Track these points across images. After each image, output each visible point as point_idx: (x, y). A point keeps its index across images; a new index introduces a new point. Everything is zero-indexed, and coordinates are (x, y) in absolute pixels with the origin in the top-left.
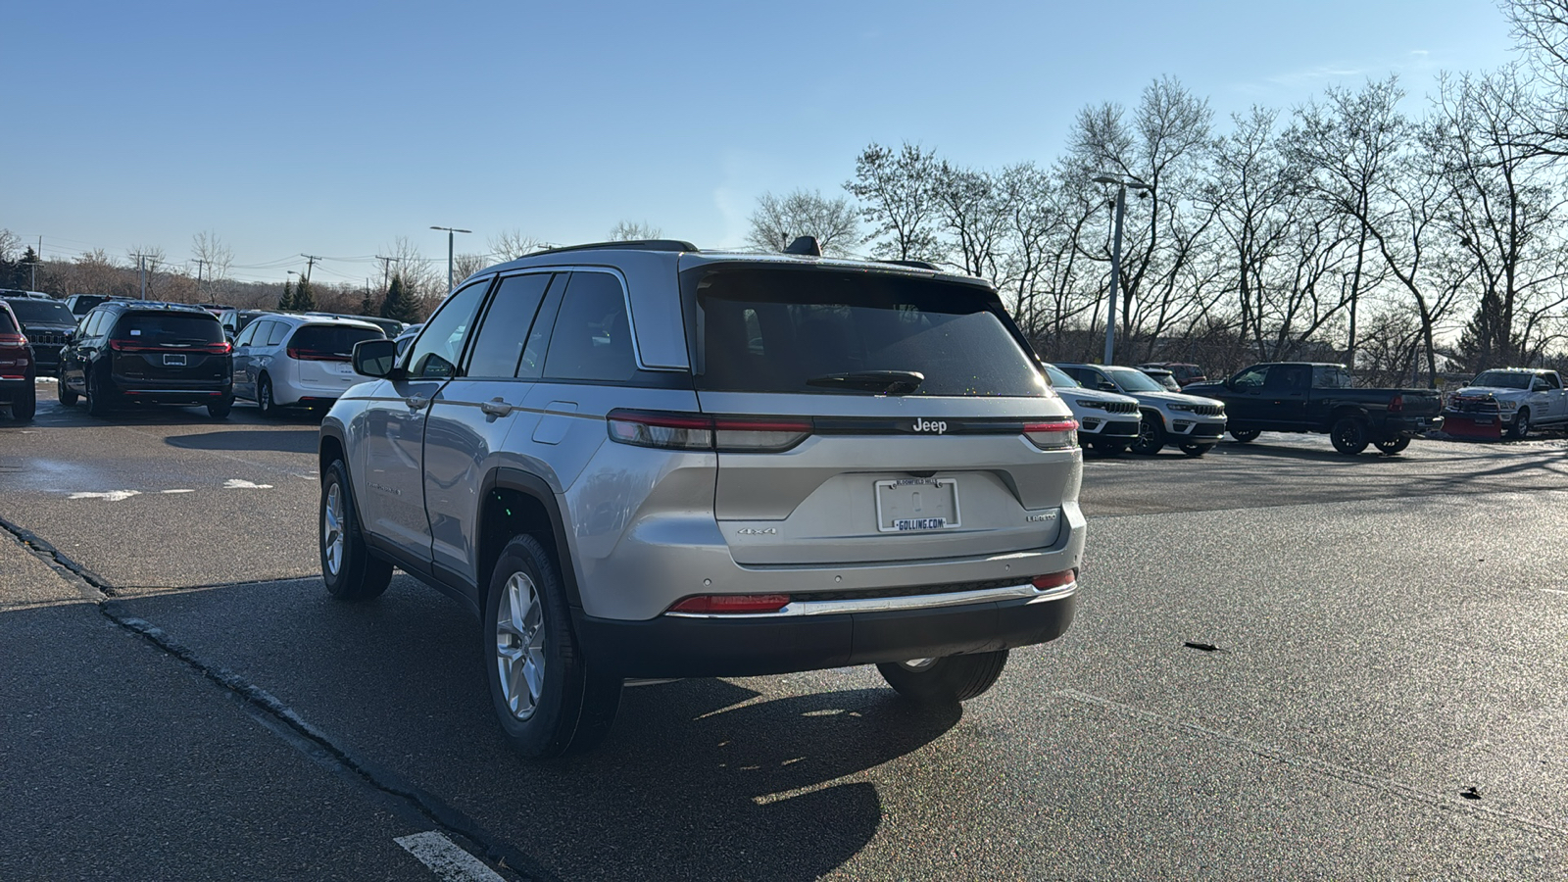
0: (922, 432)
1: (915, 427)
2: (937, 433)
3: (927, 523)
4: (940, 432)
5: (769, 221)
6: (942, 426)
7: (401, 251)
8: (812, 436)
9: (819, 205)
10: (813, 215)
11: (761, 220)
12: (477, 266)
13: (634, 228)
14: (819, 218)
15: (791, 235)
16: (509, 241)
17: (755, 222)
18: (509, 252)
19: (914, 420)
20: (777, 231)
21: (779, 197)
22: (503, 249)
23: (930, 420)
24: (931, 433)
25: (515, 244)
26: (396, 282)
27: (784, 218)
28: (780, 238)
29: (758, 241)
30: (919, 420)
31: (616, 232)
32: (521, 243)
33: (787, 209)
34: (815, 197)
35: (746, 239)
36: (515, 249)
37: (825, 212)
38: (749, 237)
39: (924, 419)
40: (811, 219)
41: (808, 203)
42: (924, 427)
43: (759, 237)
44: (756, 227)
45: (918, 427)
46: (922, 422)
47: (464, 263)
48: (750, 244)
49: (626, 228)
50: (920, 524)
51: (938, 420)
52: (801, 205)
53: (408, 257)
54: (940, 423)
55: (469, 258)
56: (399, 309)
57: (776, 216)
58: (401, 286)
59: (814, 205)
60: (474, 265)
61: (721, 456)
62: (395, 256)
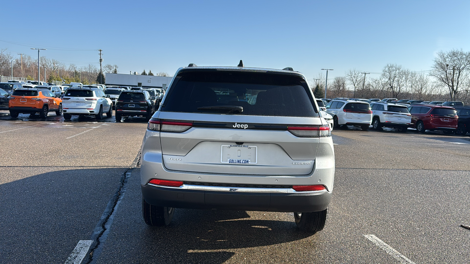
0: (237, 128)
1: (233, 126)
2: (243, 128)
3: (242, 161)
4: (245, 128)
5: (441, 60)
6: (246, 126)
7: (320, 77)
8: (193, 128)
9: (462, 54)
10: (459, 57)
11: (438, 60)
12: (342, 80)
13: (392, 65)
14: (462, 58)
15: (450, 65)
16: (352, 72)
17: (436, 61)
18: (351, 75)
19: (234, 124)
20: (444, 64)
21: (445, 52)
22: (350, 74)
23: (241, 124)
24: (240, 128)
25: (354, 73)
26: (318, 86)
27: (447, 59)
28: (446, 66)
29: (437, 68)
30: (236, 124)
31: (386, 67)
32: (356, 72)
33: (449, 56)
34: (460, 51)
35: (432, 67)
36: (353, 74)
37: (464, 56)
38: (433, 66)
39: (238, 123)
40: (458, 59)
41: (457, 53)
42: (238, 126)
43: (437, 66)
44: (436, 63)
45: (235, 126)
46: (237, 125)
47: (338, 80)
48: (433, 69)
49: (389, 66)
50: (238, 161)
51: (244, 124)
52: (454, 54)
53: (322, 79)
54: (245, 125)
55: (340, 78)
56: (318, 94)
57: (444, 59)
58: (319, 87)
59: (460, 54)
60: (341, 80)
61: (161, 133)
62: (318, 78)
